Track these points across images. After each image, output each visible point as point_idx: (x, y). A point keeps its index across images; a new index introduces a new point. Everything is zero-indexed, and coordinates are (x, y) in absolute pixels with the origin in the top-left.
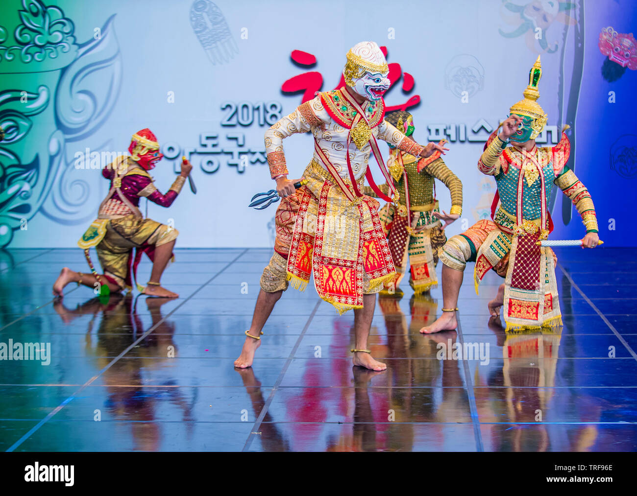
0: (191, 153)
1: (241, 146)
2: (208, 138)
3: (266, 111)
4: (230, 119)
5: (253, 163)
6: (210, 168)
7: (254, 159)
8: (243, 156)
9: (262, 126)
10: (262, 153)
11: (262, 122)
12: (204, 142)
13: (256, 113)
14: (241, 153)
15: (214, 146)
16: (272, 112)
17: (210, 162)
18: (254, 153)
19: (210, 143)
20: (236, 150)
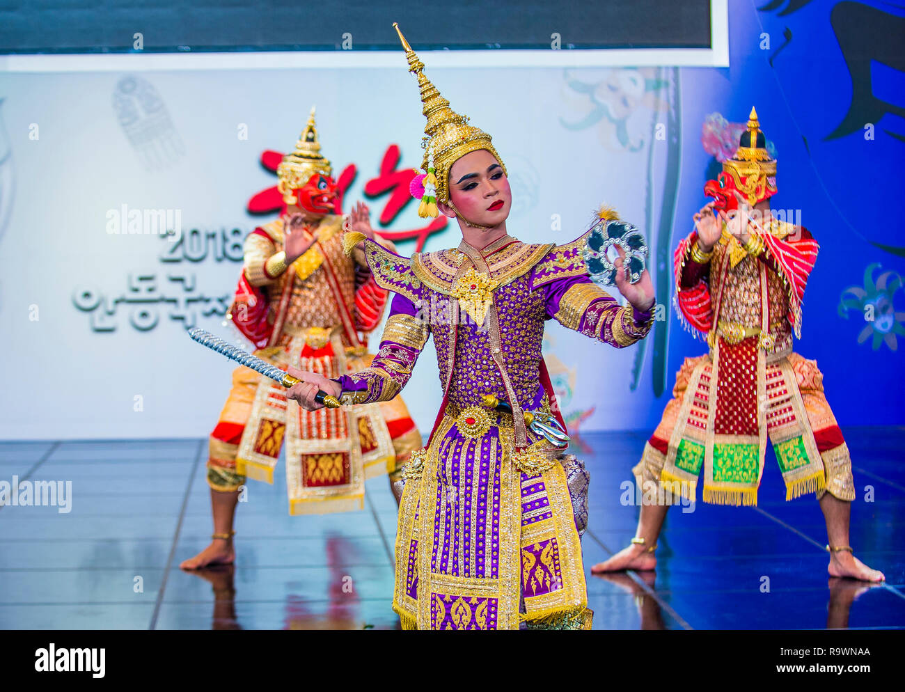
0: (117, 302)
1: (189, 290)
2: (142, 279)
3: (225, 239)
4: (173, 250)
5: (207, 315)
6: (145, 323)
7: (208, 308)
8: (193, 306)
9: (219, 260)
10: (221, 301)
11: (220, 254)
12: (136, 284)
13: (211, 242)
14: (190, 301)
15: (151, 290)
16: (233, 240)
17: (144, 315)
18: (207, 301)
19: (144, 286)
20: (182, 296)
